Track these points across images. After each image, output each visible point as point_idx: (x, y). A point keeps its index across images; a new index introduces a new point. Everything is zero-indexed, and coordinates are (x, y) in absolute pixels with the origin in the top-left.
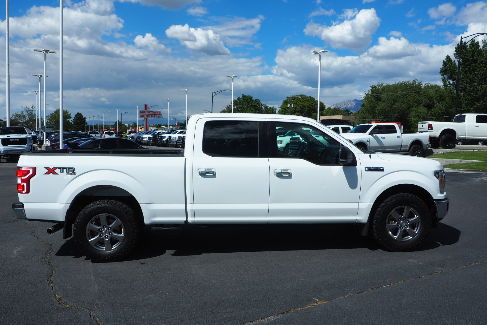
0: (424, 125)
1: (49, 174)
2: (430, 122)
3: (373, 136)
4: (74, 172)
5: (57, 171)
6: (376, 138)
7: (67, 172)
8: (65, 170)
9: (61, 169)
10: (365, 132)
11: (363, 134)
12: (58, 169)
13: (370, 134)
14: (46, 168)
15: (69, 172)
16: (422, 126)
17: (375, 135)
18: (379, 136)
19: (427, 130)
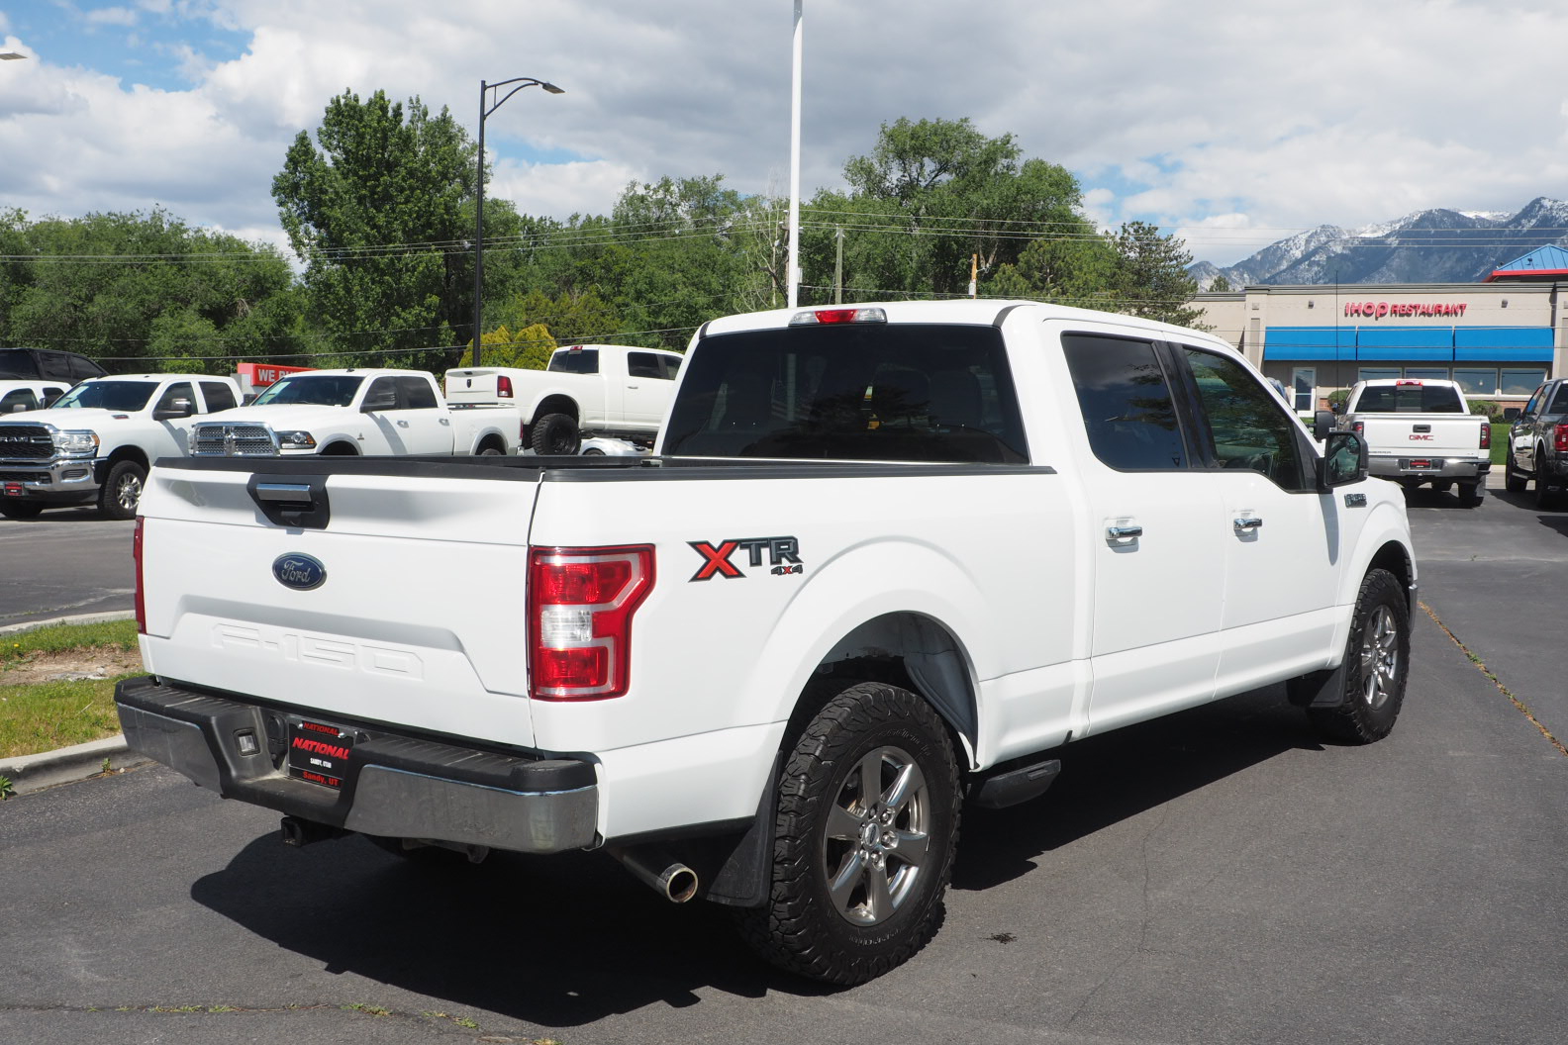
0: (473, 379)
1: (709, 577)
2: (505, 371)
3: (373, 417)
4: (798, 561)
5: (740, 558)
6: (383, 424)
7: (775, 560)
8: (765, 553)
9: (753, 547)
10: (346, 402)
11: (338, 407)
12: (742, 547)
13: (364, 410)
14: (694, 545)
15: (780, 562)
16: (469, 384)
17: (378, 414)
18: (393, 416)
19: (493, 397)
